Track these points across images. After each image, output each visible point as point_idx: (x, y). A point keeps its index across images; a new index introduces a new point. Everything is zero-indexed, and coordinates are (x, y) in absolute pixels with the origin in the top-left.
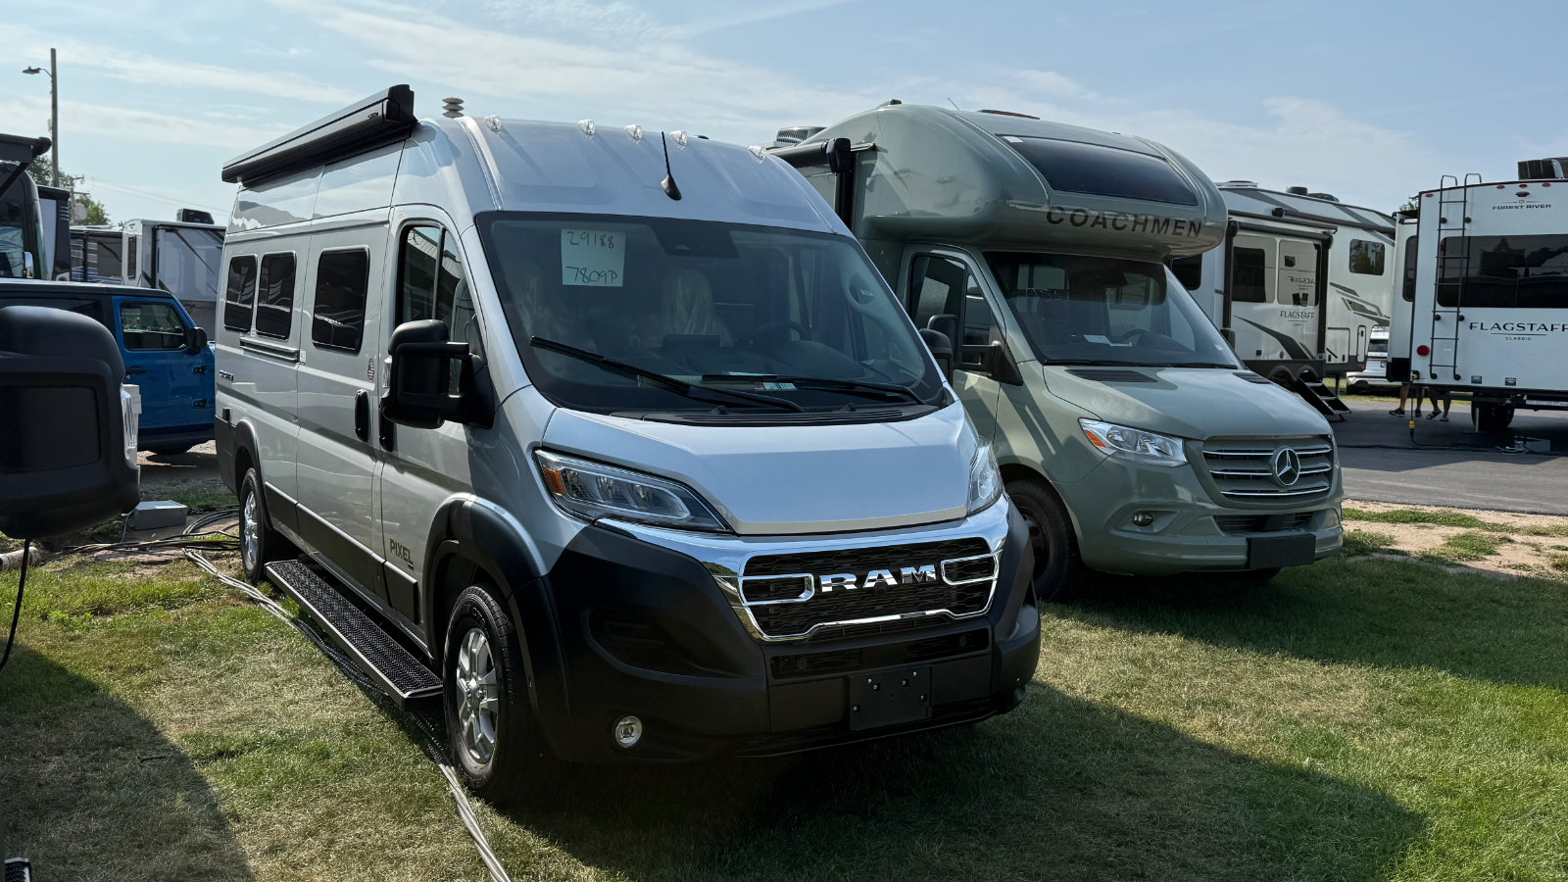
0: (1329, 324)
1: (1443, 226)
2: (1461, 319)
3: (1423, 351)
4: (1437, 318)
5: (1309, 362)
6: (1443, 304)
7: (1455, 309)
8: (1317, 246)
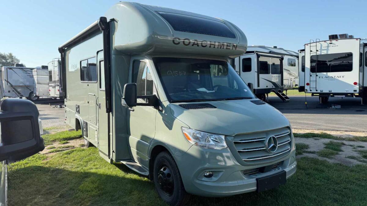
0: (284, 78)
1: (311, 52)
2: (317, 76)
3: (308, 84)
4: (311, 76)
5: (280, 88)
6: (312, 72)
7: (315, 73)
8: (280, 60)
